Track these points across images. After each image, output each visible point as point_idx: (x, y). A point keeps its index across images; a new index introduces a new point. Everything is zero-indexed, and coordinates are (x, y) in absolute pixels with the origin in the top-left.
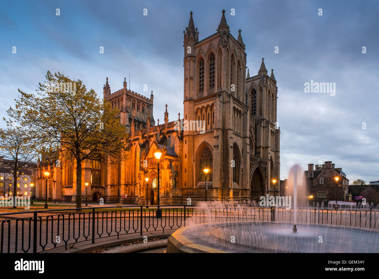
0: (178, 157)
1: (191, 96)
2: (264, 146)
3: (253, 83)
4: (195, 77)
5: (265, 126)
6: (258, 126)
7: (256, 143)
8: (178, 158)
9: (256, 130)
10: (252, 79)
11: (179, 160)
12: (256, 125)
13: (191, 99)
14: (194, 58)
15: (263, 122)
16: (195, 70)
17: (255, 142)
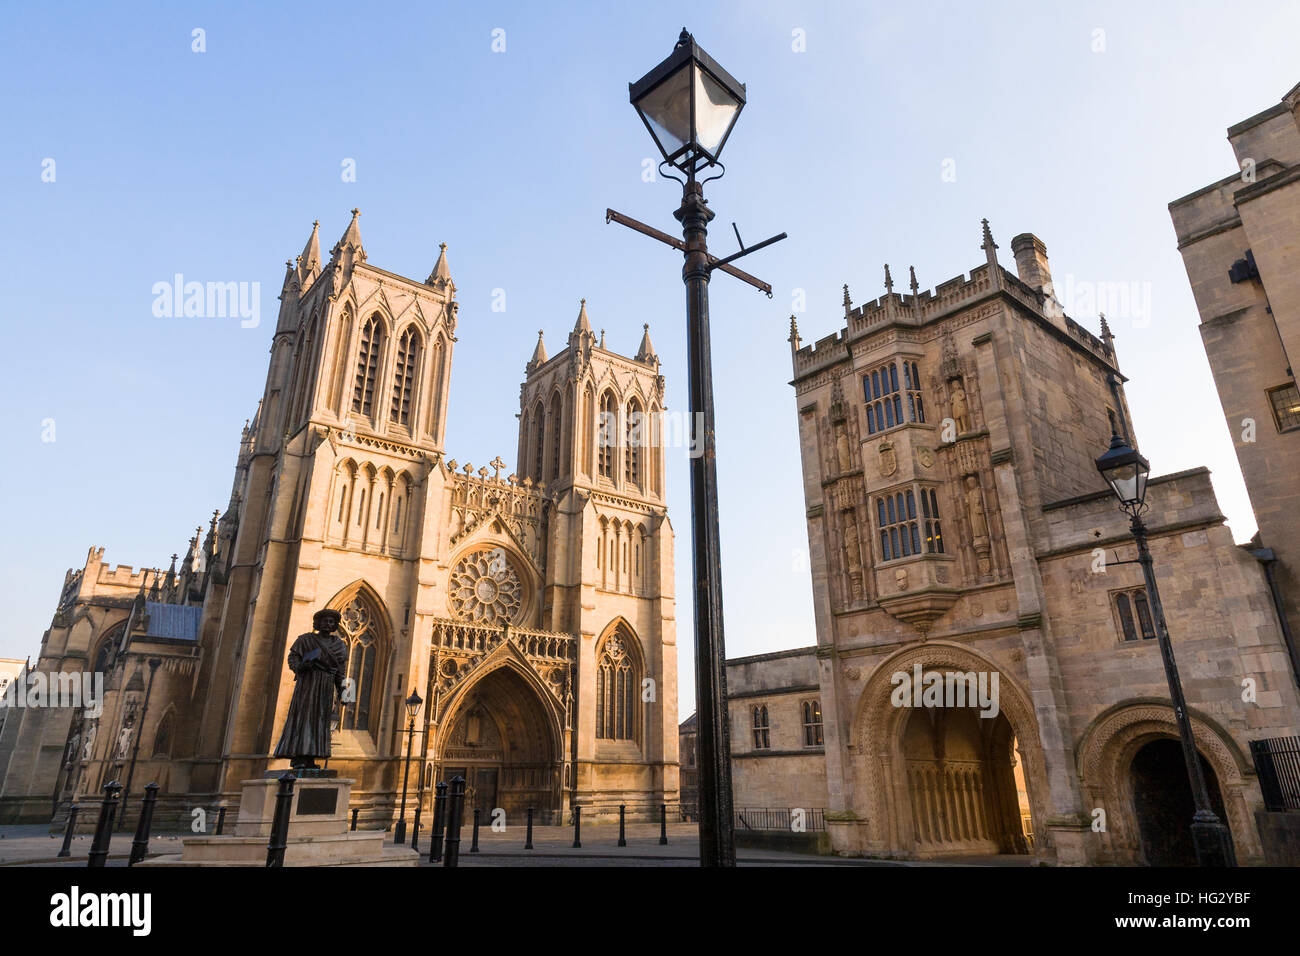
0: (195, 645)
1: (267, 443)
2: (570, 584)
3: (555, 374)
4: (285, 388)
5: (574, 511)
6: (551, 514)
7: (544, 571)
8: (194, 649)
9: (545, 527)
10: (552, 364)
11: (197, 653)
12: (545, 511)
13: (265, 451)
14: (291, 337)
15: (566, 498)
16: (288, 367)
17: (540, 569)
